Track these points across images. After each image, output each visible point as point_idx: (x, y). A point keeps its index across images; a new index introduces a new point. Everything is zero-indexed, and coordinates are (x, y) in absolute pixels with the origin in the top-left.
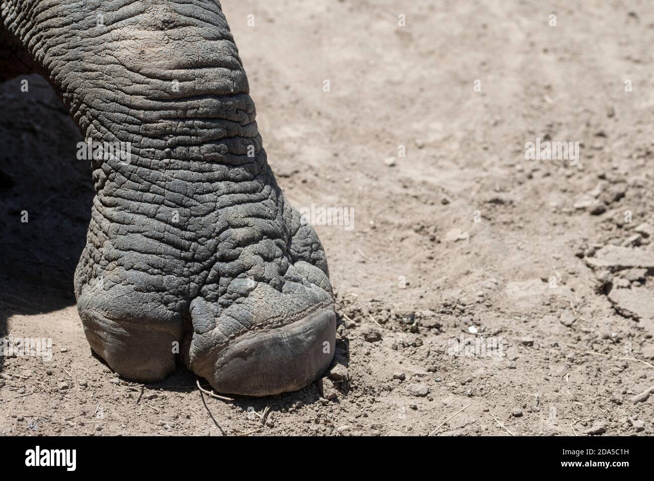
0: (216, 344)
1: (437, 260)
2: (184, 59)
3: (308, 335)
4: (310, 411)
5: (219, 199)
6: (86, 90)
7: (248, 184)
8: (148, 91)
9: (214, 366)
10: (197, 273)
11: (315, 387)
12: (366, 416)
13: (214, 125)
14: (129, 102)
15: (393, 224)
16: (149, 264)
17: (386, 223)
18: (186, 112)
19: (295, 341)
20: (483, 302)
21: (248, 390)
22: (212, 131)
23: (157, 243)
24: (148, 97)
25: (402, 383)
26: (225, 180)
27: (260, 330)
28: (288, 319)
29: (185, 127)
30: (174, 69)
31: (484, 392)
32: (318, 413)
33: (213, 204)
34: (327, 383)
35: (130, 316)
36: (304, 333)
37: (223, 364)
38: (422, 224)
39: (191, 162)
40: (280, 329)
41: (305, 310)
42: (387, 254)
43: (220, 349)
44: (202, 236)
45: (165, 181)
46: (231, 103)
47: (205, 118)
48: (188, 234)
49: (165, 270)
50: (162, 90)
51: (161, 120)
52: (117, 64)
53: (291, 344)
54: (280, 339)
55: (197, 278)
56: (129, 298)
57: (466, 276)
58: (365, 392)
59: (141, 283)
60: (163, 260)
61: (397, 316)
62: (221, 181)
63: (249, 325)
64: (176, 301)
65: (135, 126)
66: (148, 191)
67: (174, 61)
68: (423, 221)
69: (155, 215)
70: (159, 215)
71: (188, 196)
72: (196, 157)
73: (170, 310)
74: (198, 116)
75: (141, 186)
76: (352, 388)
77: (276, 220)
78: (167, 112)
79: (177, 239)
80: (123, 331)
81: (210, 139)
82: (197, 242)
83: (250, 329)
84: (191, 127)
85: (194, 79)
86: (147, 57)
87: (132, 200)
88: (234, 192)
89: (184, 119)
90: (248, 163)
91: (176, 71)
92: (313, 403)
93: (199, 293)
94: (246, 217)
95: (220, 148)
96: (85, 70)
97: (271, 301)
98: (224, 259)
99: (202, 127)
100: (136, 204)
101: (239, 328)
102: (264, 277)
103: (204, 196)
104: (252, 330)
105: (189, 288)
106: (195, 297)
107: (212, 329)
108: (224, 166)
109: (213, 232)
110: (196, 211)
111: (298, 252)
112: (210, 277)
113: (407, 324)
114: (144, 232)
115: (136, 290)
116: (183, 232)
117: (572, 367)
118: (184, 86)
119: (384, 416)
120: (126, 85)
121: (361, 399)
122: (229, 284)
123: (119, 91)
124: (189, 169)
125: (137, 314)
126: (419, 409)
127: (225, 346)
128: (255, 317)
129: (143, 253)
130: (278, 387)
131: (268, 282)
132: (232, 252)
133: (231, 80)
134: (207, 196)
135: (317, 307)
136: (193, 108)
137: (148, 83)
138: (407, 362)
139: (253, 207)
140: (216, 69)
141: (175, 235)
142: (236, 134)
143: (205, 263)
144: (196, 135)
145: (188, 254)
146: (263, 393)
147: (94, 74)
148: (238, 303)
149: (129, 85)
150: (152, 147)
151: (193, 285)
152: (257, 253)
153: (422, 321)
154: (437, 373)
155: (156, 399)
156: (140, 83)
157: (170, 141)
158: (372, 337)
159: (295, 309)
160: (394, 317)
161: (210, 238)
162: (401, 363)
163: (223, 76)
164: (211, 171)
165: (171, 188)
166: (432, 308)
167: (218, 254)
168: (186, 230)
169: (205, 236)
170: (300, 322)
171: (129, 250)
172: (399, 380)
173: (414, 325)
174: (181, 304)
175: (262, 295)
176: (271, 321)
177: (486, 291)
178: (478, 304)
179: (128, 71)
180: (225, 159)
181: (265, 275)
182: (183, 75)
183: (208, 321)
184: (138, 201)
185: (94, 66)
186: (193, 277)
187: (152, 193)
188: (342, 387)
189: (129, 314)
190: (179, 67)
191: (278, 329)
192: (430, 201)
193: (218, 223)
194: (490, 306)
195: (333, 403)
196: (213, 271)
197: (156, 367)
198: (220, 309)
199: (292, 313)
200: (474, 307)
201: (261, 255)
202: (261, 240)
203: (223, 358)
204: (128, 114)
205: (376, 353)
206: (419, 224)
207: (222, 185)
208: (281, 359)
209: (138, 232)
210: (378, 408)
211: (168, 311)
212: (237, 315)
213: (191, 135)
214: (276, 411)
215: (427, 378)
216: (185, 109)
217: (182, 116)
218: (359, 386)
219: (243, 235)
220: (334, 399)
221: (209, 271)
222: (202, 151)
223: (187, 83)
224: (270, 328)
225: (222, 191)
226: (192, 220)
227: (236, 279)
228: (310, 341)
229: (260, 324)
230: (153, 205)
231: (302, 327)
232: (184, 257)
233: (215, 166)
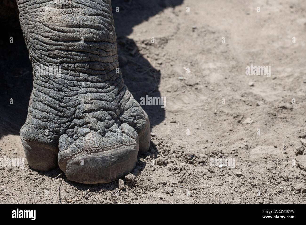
0: (66, 157)
1: (233, 132)
2: (70, 23)
3: (113, 158)
4: (108, 194)
5: (81, 90)
6: (28, 33)
7: (99, 84)
8: (51, 36)
9: (66, 167)
10: (65, 123)
11: (116, 183)
12: (137, 199)
13: (82, 55)
14: (43, 41)
15: (225, 113)
16: (42, 116)
17: (222, 112)
18: (69, 47)
19: (104, 160)
20: (234, 153)
21: (80, 180)
22: (81, 58)
23: (47, 107)
24: (51, 39)
25: (164, 186)
26: (86, 81)
27: (87, 153)
28: (102, 149)
29: (68, 55)
30: (64, 27)
31: (197, 195)
32: (112, 195)
33: (77, 92)
34: (121, 181)
35: (31, 140)
36: (110, 156)
37: (69, 167)
38: (238, 114)
39: (70, 71)
40: (97, 153)
41: (113, 146)
42: (214, 126)
43: (68, 159)
44: (69, 106)
45: (55, 79)
46: (93, 45)
47: (78, 51)
48: (62, 104)
49: (49, 120)
50: (57, 36)
51: (56, 50)
52: (40, 22)
53: (101, 161)
54: (96, 158)
55: (65, 125)
56: (31, 131)
57: (240, 141)
58: (142, 188)
59: (37, 125)
60: (48, 115)
61: (186, 155)
62: (83, 81)
63: (82, 150)
64: (52, 135)
65: (45, 52)
66: (47, 82)
67: (65, 23)
68: (239, 113)
69: (48, 94)
70: (50, 94)
71: (65, 87)
72: (72, 69)
73: (49, 139)
74: (74, 50)
75: (45, 80)
76: (136, 186)
77: (113, 103)
78: (59, 47)
79: (56, 106)
80: (29, 146)
81: (80, 61)
82: (67, 108)
83: (82, 152)
84: (71, 55)
85: (74, 33)
86: (52, 20)
87: (40, 86)
88: (89, 87)
89: (67, 51)
90: (102, 74)
91: (65, 28)
92: (112, 190)
93: (65, 132)
94: (93, 99)
95: (85, 66)
96: (28, 24)
97: (94, 140)
98: (78, 118)
99: (76, 55)
100: (42, 88)
101: (77, 150)
102: (95, 128)
103: (73, 87)
104: (83, 152)
105: (60, 130)
106: (63, 134)
107: (66, 150)
108: (86, 75)
109: (74, 105)
110: (68, 94)
111: (126, 119)
112: (71, 125)
113: (189, 159)
114: (42, 101)
115: (35, 128)
116: (60, 103)
117: (252, 189)
118: (68, 36)
119: (146, 200)
120: (42, 33)
121: (139, 191)
122: (78, 130)
123: (40, 35)
124: (68, 74)
125: (34, 139)
126: (163, 199)
127: (70, 158)
128: (85, 146)
129: (40, 111)
130: (94, 181)
131: (97, 131)
132: (81, 115)
133: (95, 35)
134: (75, 87)
135: (122, 145)
136: (72, 46)
137: (51, 32)
138: (171, 177)
139: (98, 95)
140: (87, 29)
141: (56, 104)
142: (96, 60)
143: (69, 119)
144: (73, 59)
145: (61, 114)
146: (87, 183)
147: (31, 26)
148: (80, 139)
149: (44, 33)
150: (51, 62)
151: (62, 128)
152: (94, 116)
153: (197, 159)
154: (183, 183)
155: (39, 180)
156: (48, 32)
157: (60, 60)
158: (160, 163)
159: (108, 145)
160: (184, 155)
161: (72, 107)
162: (168, 177)
163: (90, 32)
164: (79, 76)
165: (57, 82)
166: (206, 153)
167: (75, 115)
168: (62, 102)
169: (70, 106)
170: (109, 151)
171: (35, 109)
172: (163, 185)
173: (192, 160)
174: (55, 136)
175: (91, 137)
176: (92, 149)
177: (237, 148)
178: (231, 154)
179: (44, 26)
180: (87, 71)
181: (96, 127)
182: (68, 30)
183: (64, 146)
184: (43, 87)
185: (31, 23)
186: (63, 124)
187: (49, 83)
188: (130, 185)
189: (30, 138)
190: (67, 26)
191: (96, 153)
192: (250, 104)
193: (77, 101)
194: (237, 156)
195: (122, 192)
196: (72, 123)
197: (44, 165)
198: (73, 141)
199: (105, 146)
200: (228, 155)
201: (97, 118)
202: (99, 111)
203: (69, 164)
204: (42, 46)
205: (159, 171)
206: (237, 114)
207: (83, 83)
208: (96, 168)
209: (40, 101)
210: (144, 196)
211: (48, 139)
212: (77, 145)
213: (70, 59)
214: (93, 192)
215: (177, 185)
216: (68, 46)
217: (66, 49)
218: (140, 185)
219: (88, 108)
220: (124, 190)
221: (71, 123)
222: (75, 66)
223: (70, 34)
224: (92, 152)
225: (82, 86)
226: (65, 98)
227: (82, 128)
228: (113, 161)
229: (87, 150)
230: (48, 89)
231: (109, 153)
232: (59, 115)
233: (81, 74)
